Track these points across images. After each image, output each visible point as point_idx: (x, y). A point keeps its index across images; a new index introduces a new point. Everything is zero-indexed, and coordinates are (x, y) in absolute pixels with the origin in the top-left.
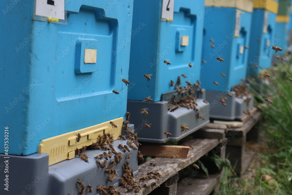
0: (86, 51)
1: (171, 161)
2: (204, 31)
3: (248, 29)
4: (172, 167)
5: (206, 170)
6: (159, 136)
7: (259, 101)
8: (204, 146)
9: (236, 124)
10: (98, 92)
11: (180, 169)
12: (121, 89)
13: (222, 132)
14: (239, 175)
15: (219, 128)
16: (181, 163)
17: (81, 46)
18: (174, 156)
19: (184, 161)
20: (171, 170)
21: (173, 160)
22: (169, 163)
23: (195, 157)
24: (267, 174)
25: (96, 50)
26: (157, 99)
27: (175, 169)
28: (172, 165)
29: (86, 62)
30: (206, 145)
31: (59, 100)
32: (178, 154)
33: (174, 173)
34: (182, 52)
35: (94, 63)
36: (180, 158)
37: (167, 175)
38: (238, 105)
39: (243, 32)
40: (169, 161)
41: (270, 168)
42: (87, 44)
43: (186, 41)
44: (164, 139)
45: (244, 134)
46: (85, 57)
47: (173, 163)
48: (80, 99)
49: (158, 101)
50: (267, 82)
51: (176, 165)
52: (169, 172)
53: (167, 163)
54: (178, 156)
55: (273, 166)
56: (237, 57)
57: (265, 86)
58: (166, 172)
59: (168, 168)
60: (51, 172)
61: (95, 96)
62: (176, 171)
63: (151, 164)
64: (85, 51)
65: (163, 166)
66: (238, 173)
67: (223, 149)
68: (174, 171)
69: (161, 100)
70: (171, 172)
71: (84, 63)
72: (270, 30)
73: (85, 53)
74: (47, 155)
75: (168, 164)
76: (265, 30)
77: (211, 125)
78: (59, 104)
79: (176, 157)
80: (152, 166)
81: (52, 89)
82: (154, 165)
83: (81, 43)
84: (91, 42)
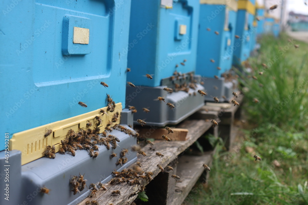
0: (75, 29)
1: (170, 144)
2: (199, 26)
3: (234, 26)
4: (171, 152)
5: (201, 148)
6: (159, 120)
7: (242, 86)
8: (200, 127)
9: (225, 105)
10: (92, 77)
11: (179, 153)
12: (119, 74)
13: (216, 113)
14: (228, 149)
15: (212, 110)
16: (180, 147)
17: (68, 24)
18: (173, 139)
19: (183, 144)
20: (170, 155)
21: (172, 142)
22: (169, 147)
23: (193, 138)
24: (250, 146)
25: (89, 30)
26: (157, 84)
27: (174, 154)
28: (171, 149)
29: (75, 42)
30: (202, 126)
31: (38, 85)
32: (177, 137)
33: (174, 157)
34: (179, 41)
35: (86, 44)
36: (178, 141)
37: (166, 162)
38: (227, 90)
39: (230, 28)
40: (168, 145)
41: (251, 141)
42: (76, 21)
43: (184, 30)
44: (163, 123)
45: (233, 114)
46: (74, 36)
47: (173, 147)
48: (68, 83)
49: (158, 86)
50: (249, 70)
51: (175, 150)
52: (169, 158)
53: (166, 147)
54: (177, 138)
55: (254, 140)
56: (226, 49)
57: (247, 74)
58: (166, 158)
59: (167, 153)
60: (25, 173)
61: (88, 81)
62: (175, 155)
63: (151, 149)
64: (73, 30)
65: (162, 150)
66: (227, 147)
67: (216, 129)
68: (174, 156)
69: (161, 85)
70: (171, 158)
71: (74, 43)
72: (249, 28)
73: (75, 31)
74: (19, 153)
75: (167, 149)
76: (246, 28)
77: (205, 107)
78: (39, 89)
79: (175, 140)
80: (152, 151)
81: (28, 71)
82: (154, 150)
83: (69, 20)
84: (81, 20)
